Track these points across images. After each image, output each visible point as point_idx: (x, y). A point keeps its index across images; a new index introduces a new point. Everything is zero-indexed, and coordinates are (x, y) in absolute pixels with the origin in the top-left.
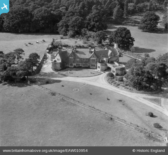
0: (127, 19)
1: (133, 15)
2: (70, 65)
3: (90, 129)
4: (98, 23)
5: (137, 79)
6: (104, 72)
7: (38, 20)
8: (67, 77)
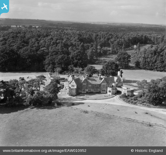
0: (97, 60)
1: (101, 57)
2: (82, 91)
3: (138, 134)
4: (81, 61)
5: (155, 95)
6: (116, 96)
7: (25, 58)
8: (86, 100)
